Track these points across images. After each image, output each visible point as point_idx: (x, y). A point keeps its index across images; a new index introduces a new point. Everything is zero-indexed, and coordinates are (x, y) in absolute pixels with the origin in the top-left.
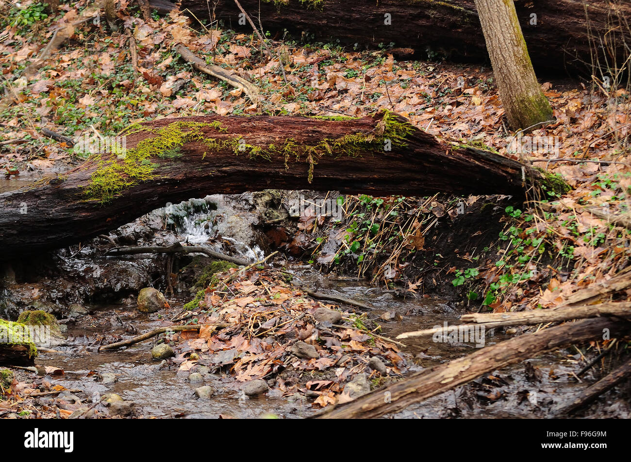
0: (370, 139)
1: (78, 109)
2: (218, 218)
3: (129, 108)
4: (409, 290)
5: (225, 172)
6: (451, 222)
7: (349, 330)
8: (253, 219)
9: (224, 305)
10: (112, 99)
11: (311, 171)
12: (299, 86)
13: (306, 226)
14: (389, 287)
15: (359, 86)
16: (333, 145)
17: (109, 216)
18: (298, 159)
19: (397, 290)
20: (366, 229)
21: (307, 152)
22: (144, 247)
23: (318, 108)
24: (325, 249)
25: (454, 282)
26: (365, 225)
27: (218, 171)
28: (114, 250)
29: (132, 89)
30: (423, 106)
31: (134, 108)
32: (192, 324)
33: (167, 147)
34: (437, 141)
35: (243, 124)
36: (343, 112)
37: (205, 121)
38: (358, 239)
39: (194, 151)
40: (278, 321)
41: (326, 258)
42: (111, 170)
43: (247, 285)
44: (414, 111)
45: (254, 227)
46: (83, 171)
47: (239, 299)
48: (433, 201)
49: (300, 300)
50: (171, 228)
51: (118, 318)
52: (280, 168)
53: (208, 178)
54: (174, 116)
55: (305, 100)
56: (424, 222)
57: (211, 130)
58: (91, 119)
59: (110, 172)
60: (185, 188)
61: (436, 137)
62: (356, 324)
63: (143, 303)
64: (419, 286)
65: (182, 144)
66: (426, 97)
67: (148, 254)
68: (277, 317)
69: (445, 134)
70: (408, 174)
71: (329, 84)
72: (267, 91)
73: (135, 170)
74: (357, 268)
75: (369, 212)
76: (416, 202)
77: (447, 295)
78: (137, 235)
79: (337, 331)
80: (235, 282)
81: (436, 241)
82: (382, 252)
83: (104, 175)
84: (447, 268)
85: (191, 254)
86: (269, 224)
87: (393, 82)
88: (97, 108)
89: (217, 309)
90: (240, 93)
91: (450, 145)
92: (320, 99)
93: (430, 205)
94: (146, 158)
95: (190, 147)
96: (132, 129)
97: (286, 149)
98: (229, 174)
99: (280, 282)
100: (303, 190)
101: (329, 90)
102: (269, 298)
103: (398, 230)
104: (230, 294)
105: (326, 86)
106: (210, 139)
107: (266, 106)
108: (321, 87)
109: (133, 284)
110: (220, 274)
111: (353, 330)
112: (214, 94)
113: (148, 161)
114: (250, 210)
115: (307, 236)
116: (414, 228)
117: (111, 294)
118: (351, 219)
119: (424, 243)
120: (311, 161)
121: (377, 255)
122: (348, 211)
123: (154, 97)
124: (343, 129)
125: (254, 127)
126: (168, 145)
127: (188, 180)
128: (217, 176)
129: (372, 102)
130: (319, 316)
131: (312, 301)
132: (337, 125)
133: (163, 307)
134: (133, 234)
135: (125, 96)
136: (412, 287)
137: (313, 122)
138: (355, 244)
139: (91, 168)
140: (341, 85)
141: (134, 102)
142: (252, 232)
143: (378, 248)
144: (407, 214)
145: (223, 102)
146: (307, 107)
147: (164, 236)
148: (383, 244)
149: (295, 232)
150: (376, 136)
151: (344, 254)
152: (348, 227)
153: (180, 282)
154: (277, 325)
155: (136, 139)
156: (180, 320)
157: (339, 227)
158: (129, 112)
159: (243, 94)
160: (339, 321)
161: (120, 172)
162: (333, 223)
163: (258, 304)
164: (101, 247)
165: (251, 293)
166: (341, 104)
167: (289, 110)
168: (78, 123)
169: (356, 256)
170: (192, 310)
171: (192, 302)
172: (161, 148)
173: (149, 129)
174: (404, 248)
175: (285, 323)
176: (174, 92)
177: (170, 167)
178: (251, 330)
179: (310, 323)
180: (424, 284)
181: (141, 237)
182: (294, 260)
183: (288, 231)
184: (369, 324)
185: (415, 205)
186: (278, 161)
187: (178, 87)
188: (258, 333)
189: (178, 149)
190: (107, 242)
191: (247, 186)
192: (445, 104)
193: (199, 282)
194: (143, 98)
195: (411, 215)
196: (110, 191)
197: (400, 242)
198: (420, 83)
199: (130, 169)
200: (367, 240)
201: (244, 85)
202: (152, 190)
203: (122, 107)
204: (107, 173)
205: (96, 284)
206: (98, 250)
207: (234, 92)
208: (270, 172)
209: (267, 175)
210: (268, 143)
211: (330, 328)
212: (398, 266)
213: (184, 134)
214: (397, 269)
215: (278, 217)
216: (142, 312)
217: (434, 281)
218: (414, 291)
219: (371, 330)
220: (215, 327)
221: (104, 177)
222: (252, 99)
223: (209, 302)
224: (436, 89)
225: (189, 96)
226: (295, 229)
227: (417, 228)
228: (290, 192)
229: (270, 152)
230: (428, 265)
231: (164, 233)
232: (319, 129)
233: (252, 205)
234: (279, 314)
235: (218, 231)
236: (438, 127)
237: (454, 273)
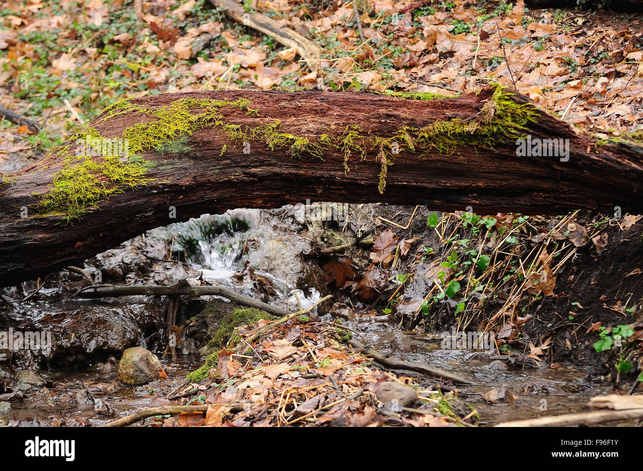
0: (472, 128)
1: (51, 75)
2: (250, 243)
3: (126, 75)
4: (530, 356)
5: (254, 175)
6: (596, 254)
7: (427, 416)
8: (303, 245)
9: (246, 376)
10: (102, 61)
11: (383, 175)
12: (381, 45)
13: (383, 257)
14: (501, 351)
15: (471, 47)
16: (416, 137)
17: (80, 239)
18: (363, 157)
19: (513, 356)
20: (470, 263)
21: (377, 147)
22: (136, 285)
23: (409, 79)
24: (408, 293)
25: (597, 346)
26: (468, 258)
27: (245, 173)
28: (89, 290)
29: (133, 47)
30: (564, 78)
31: (135, 75)
32: (195, 403)
33: (168, 136)
34: (573, 132)
35: (283, 104)
36: (445, 85)
37: (226, 99)
38: (457, 277)
39: (209, 142)
40: (322, 401)
41: (410, 306)
42: (83, 170)
43: (282, 346)
44: (551, 85)
45: (304, 258)
46: (41, 170)
47: (268, 367)
48: (571, 222)
49: (359, 370)
50: (178, 257)
51: (88, 393)
52: (336, 170)
53: (229, 184)
54: (194, 88)
55: (389, 67)
56: (555, 253)
57: (234, 112)
58: (68, 91)
59: (81, 172)
60: (194, 198)
61: (572, 126)
62: (439, 408)
63: (128, 370)
64: (545, 351)
65: (190, 132)
66: (569, 64)
67: (141, 296)
68: (321, 395)
69: (596, 120)
70: (530, 182)
71: (426, 44)
72: (333, 52)
73: (119, 170)
74: (455, 321)
75: (475, 237)
76: (544, 224)
77: (587, 364)
78: (127, 268)
79: (409, 418)
80: (265, 342)
81: (572, 283)
82: (492, 298)
83: (71, 178)
84: (588, 324)
85: (206, 298)
86: (327, 254)
87: (522, 41)
88: (79, 74)
89: (234, 381)
90: (293, 55)
91: (594, 138)
92: (412, 66)
93: (565, 228)
94: (136, 152)
95: (202, 137)
96: (117, 108)
97: (346, 141)
98: (261, 179)
99: (333, 341)
100: (379, 203)
101: (426, 52)
102: (313, 366)
103: (517, 265)
104: (256, 359)
105: (422, 45)
106: (233, 126)
107: (330, 76)
108: (413, 48)
109: (114, 342)
110: (242, 328)
111: (435, 416)
112: (254, 56)
113: (139, 157)
114: (299, 232)
115: (384, 272)
116: (541, 263)
117: (81, 357)
118: (448, 248)
119: (554, 285)
120: (383, 160)
121: (485, 303)
122: (445, 235)
123: (165, 60)
124: (432, 113)
125: (299, 108)
126: (170, 134)
127: (199, 186)
128: (242, 182)
129: (488, 70)
130: (384, 395)
131: (378, 372)
132: (424, 106)
133: (157, 377)
134: (120, 267)
135: (121, 57)
136: (535, 351)
137: (388, 101)
138: (453, 285)
139: (53, 167)
140: (444, 45)
141: (134, 66)
142: (300, 265)
143: (487, 292)
144: (530, 241)
145: (267, 68)
146: (392, 78)
147: (168, 269)
148: (494, 286)
149: (367, 265)
150: (482, 124)
151: (436, 300)
152: (445, 260)
153: (186, 340)
154: (320, 407)
155: (121, 124)
156: (180, 398)
157: (431, 259)
158: (126, 82)
159: (298, 57)
160: (413, 403)
161: (96, 173)
162: (422, 253)
163: (296, 374)
164: (70, 285)
165: (287, 358)
166: (443, 74)
167: (364, 82)
168: (49, 97)
169: (453, 303)
170: (199, 383)
171: (200, 370)
172: (159, 138)
173: (142, 109)
174: (526, 293)
175: (333, 404)
176: (195, 52)
177: (171, 166)
178: (281, 414)
179: (371, 405)
180: (553, 348)
181: (132, 271)
182: (364, 307)
183: (356, 264)
184: (460, 408)
185: (544, 227)
186: (333, 159)
187: (202, 44)
188: (293, 418)
189: (184, 139)
190: (80, 278)
191: (287, 197)
192: (598, 75)
193: (213, 340)
194: (148, 61)
195: (536, 244)
196: (80, 201)
197: (519, 284)
198: (563, 43)
199: (111, 169)
200: (471, 280)
201: (299, 44)
202: (144, 200)
203: (116, 74)
204: (77, 174)
205: (58, 340)
206: (65, 290)
207: (284, 54)
208: (322, 177)
209: (318, 180)
210: (319, 132)
211: (399, 413)
212: (515, 319)
213: (194, 118)
214: (513, 325)
215: (340, 243)
216: (126, 384)
217: (568, 343)
218: (538, 358)
219: (462, 416)
220: (229, 409)
221: (72, 181)
222: (310, 65)
223: (224, 370)
224: (586, 53)
225: (216, 59)
226: (366, 261)
227: (545, 262)
228: (361, 206)
229: (322, 145)
230: (560, 319)
231: (168, 265)
232: (396, 113)
233: (302, 225)
234: (325, 390)
235: (248, 262)
236: (586, 109)
237: (598, 332)
